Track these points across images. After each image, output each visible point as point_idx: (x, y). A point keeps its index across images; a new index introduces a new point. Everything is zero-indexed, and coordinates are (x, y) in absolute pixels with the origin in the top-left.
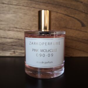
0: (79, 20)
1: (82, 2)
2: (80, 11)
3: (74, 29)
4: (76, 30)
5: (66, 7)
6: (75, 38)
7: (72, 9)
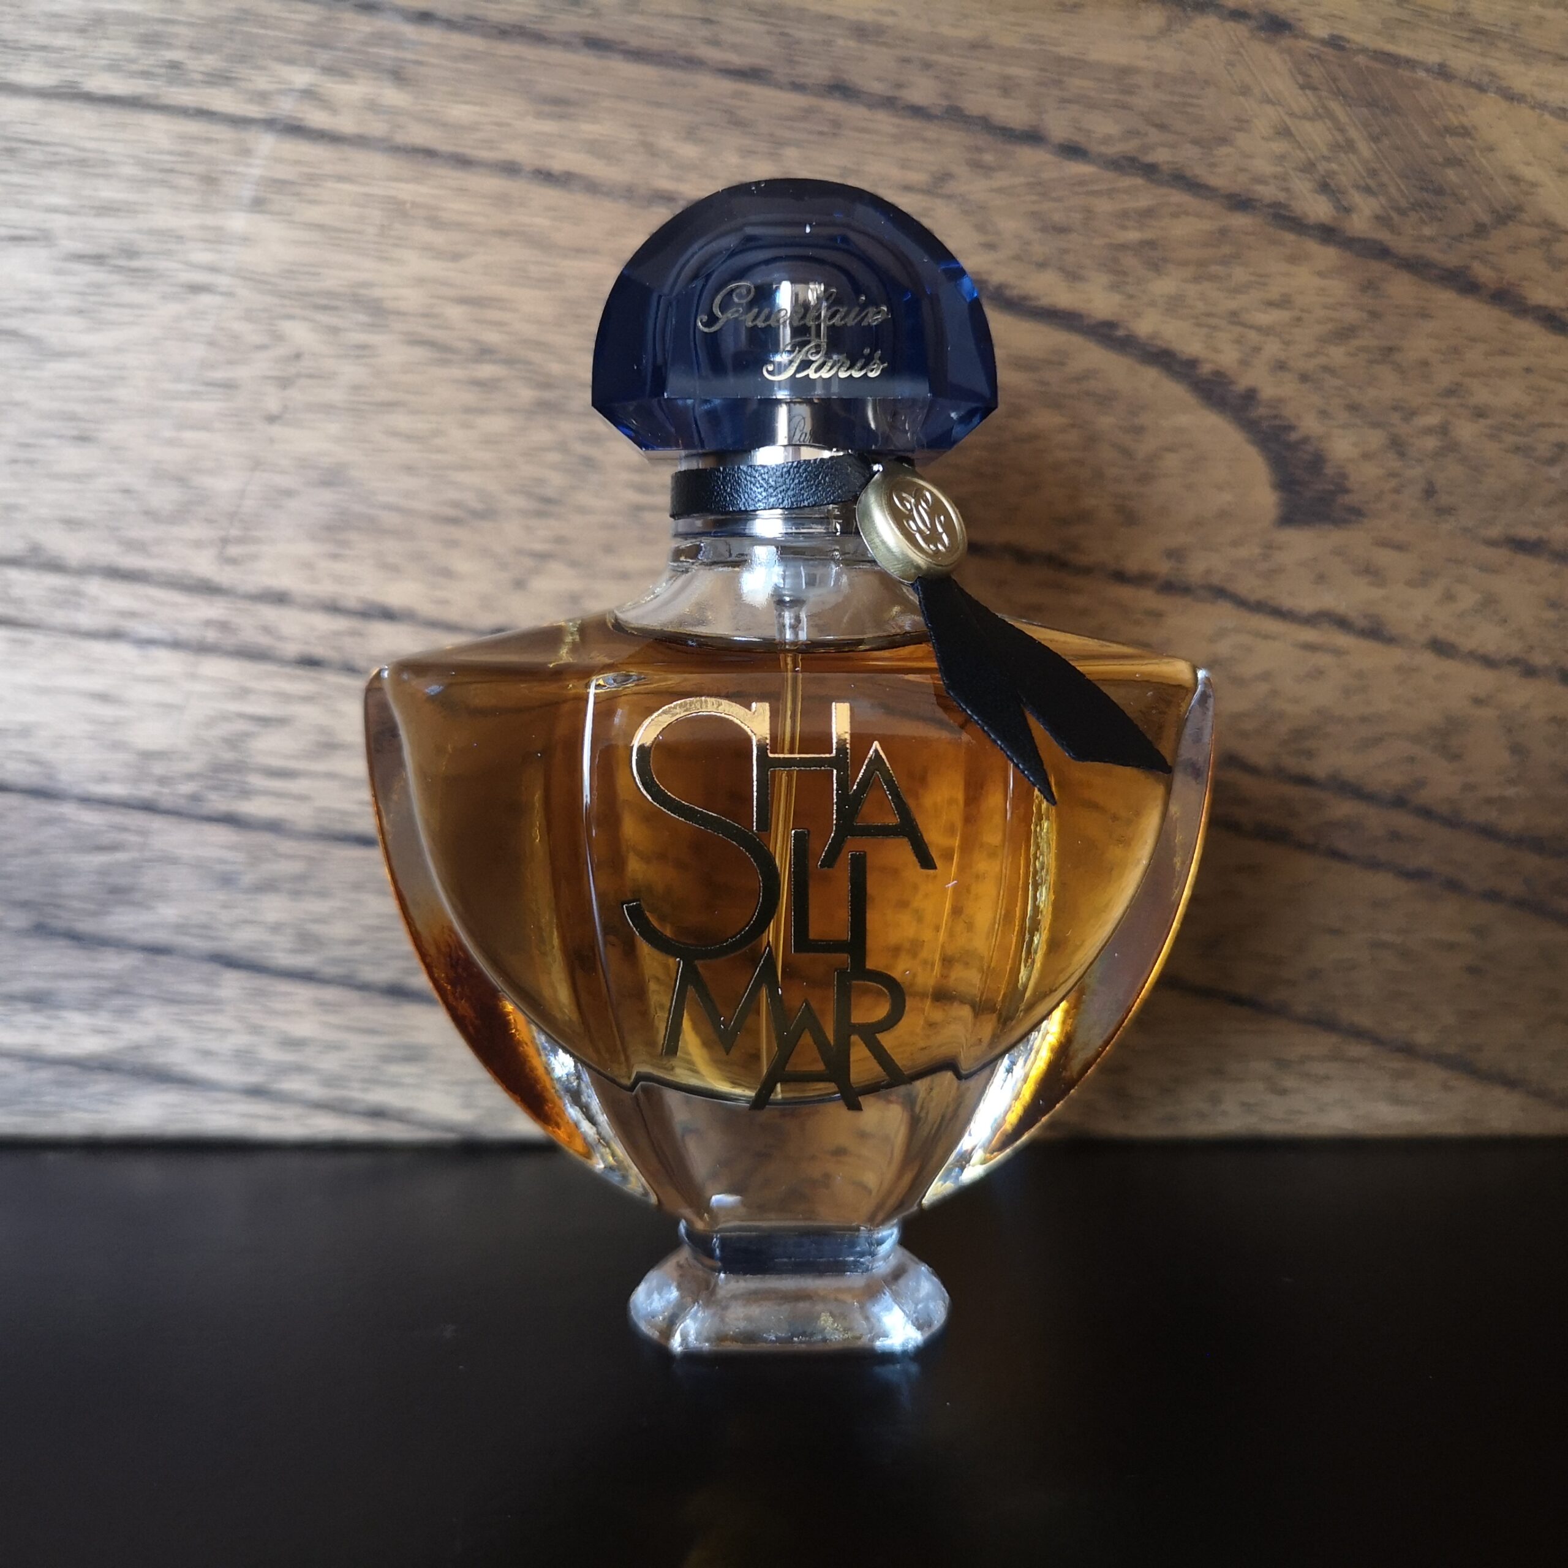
4: (1171, 587)
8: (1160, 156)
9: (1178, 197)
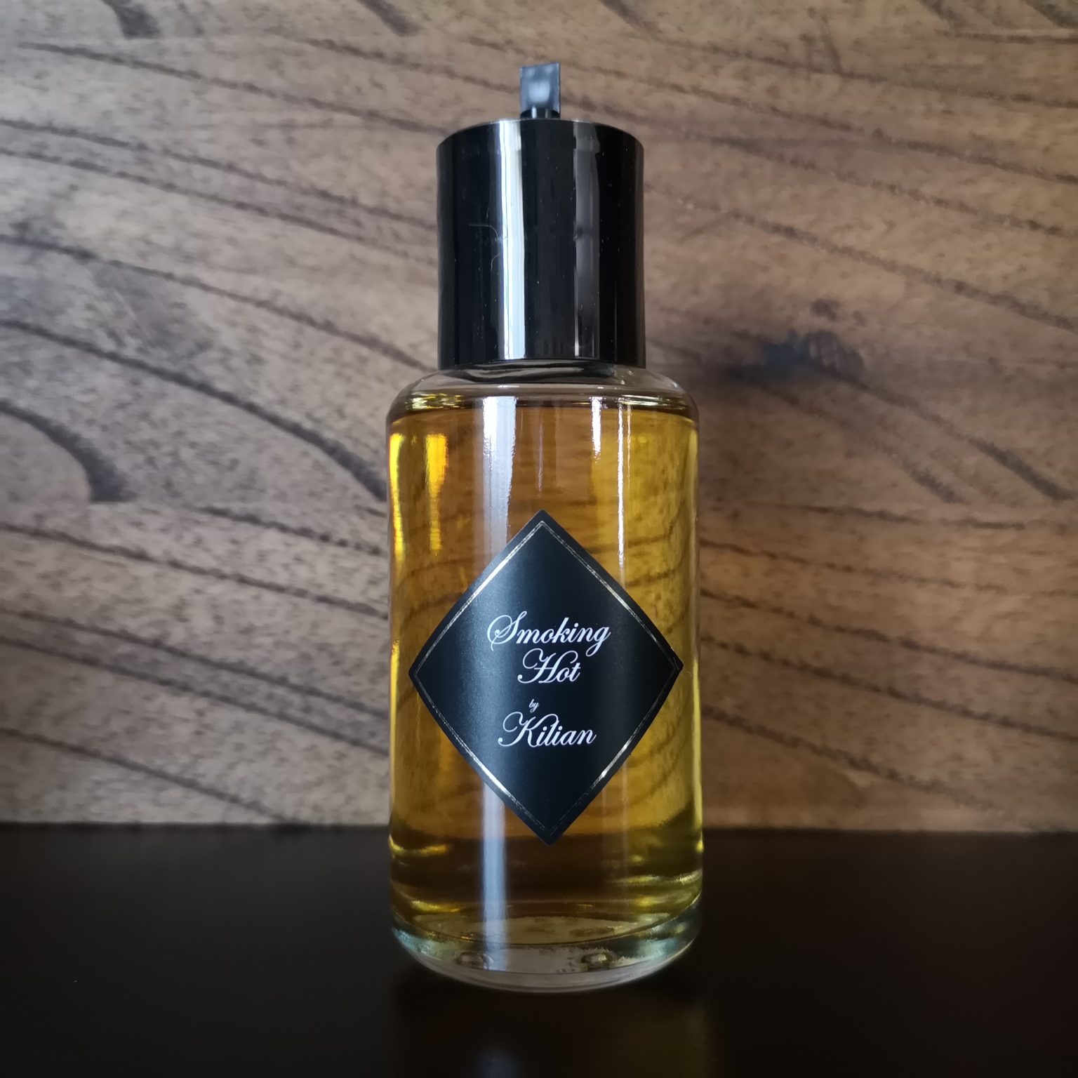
8: (29, 320)
9: (38, 340)
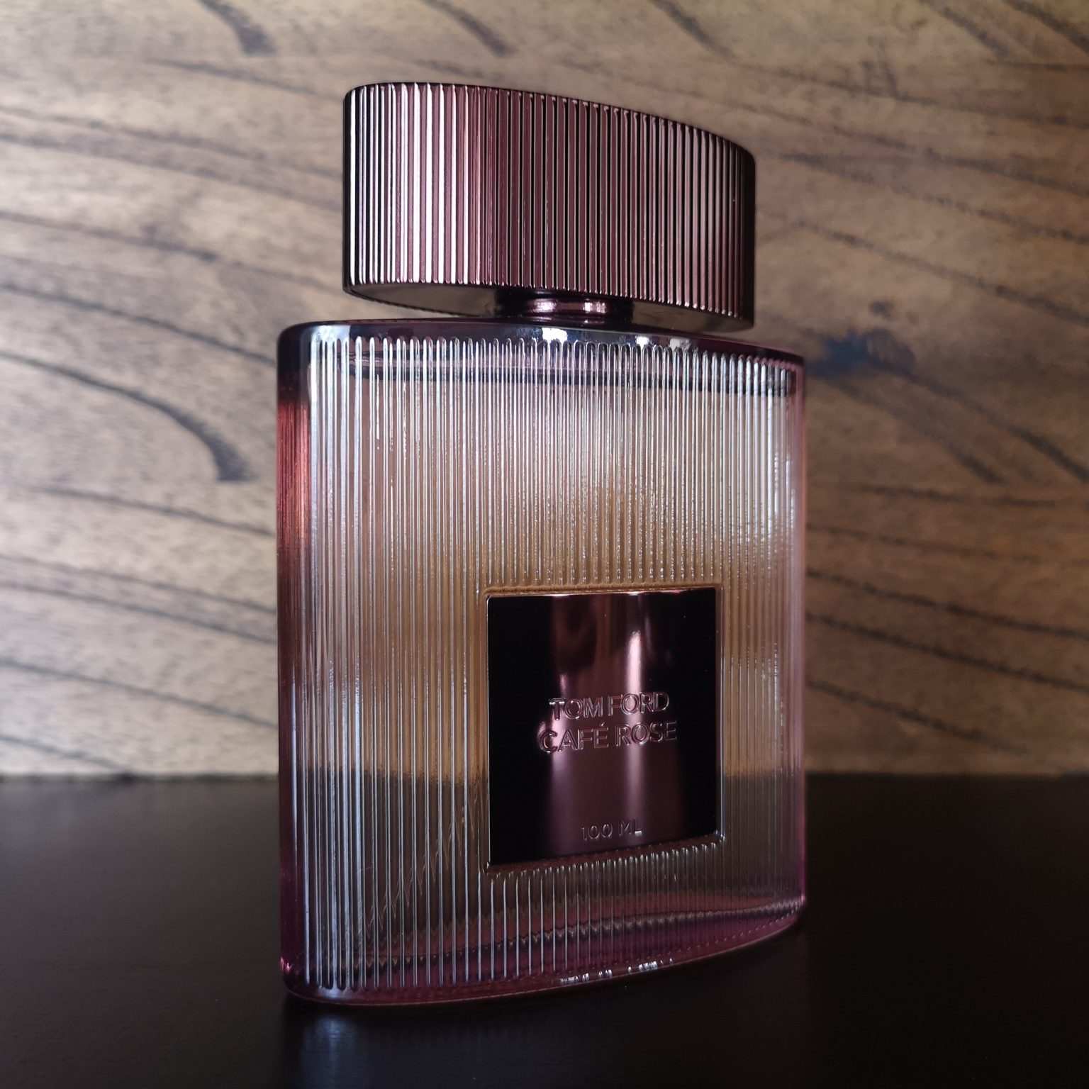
0: (186, 422)
1: (207, 256)
2: (195, 336)
3: (143, 506)
4: (168, 511)
5: (61, 297)
6: (160, 586)
7: (117, 313)
